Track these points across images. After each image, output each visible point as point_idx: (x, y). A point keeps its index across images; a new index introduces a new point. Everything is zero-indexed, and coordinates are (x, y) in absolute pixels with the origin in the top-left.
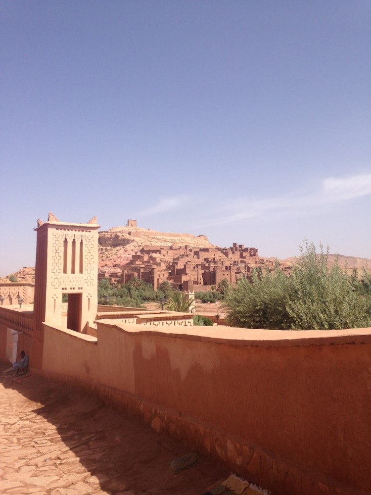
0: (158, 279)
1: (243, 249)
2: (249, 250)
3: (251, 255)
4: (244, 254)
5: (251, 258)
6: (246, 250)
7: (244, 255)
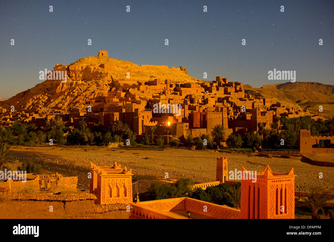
0: (143, 121)
1: (227, 83)
2: (234, 85)
3: (236, 91)
4: (229, 89)
5: (236, 93)
6: (230, 85)
7: (229, 91)
